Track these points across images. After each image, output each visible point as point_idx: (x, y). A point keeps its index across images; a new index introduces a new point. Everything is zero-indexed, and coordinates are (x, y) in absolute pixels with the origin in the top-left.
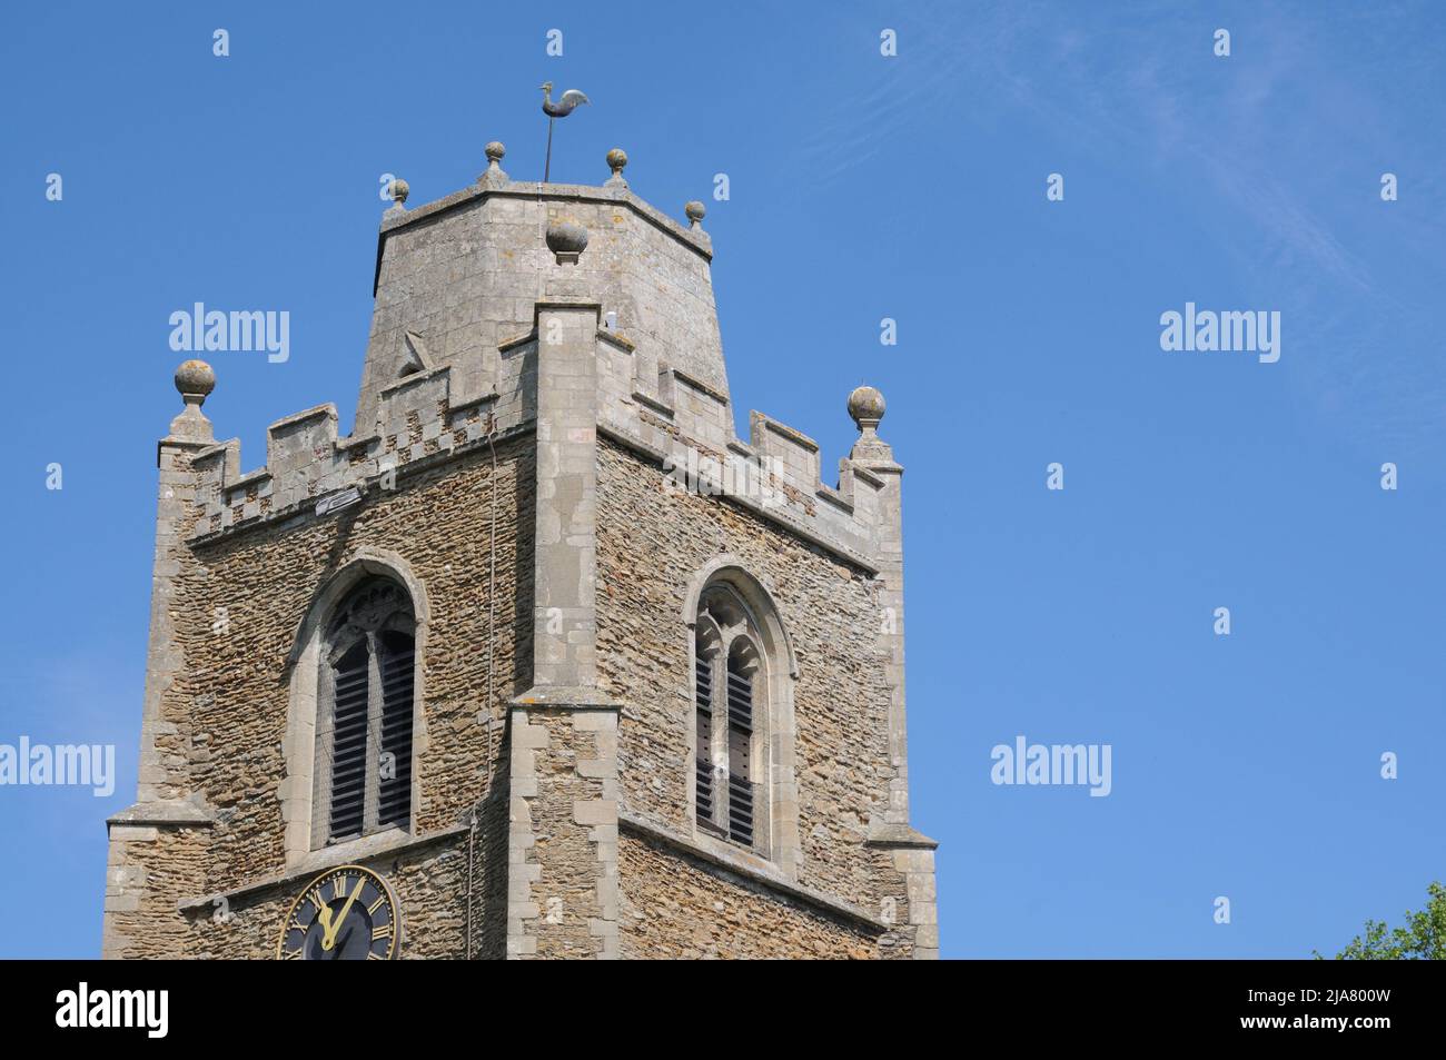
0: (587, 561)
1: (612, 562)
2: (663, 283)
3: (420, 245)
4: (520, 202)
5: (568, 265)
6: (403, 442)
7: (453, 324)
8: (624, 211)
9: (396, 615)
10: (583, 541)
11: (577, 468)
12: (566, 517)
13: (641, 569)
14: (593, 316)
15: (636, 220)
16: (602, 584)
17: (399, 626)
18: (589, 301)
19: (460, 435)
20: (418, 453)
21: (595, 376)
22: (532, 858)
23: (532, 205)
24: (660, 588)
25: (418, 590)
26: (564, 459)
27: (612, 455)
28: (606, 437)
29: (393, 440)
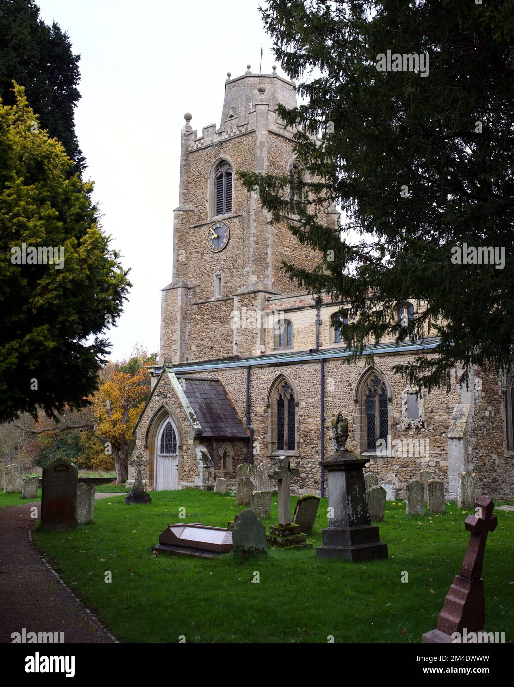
0: (266, 159)
1: (272, 159)
2: (285, 94)
3: (233, 87)
4: (254, 78)
5: (262, 95)
6: (229, 133)
7: (240, 105)
8: (276, 79)
9: (228, 169)
10: (265, 155)
11: (264, 140)
12: (261, 150)
13: (278, 160)
14: (267, 106)
15: (279, 81)
16: (269, 164)
17: (229, 171)
18: (266, 103)
19: (240, 131)
20: (232, 135)
21: (268, 119)
22: (255, 221)
23: (256, 79)
24: (282, 163)
25: (233, 164)
26: (261, 138)
27: (272, 136)
28: (270, 132)
29: (227, 132)
